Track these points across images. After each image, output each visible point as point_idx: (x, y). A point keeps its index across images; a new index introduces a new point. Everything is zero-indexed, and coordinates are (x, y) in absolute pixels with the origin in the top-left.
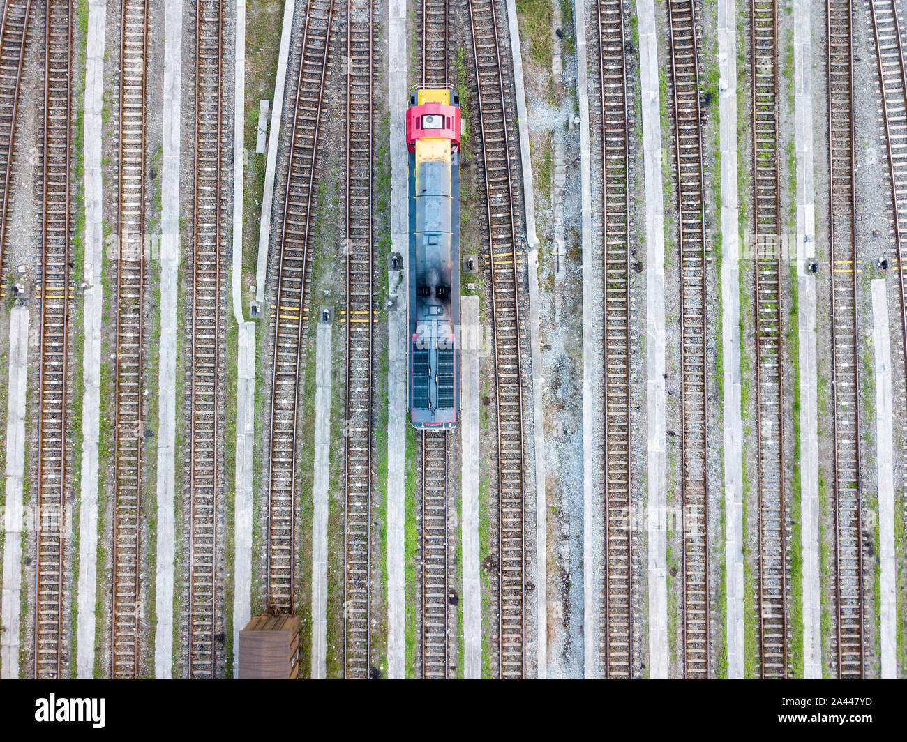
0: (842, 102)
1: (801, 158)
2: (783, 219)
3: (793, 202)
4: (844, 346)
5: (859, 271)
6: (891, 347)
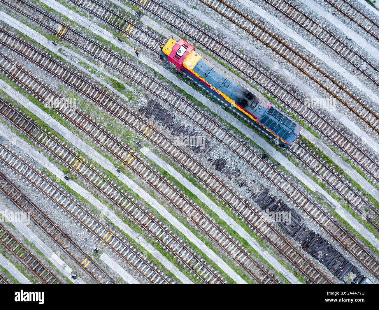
0: (29, 206)
1: (34, 241)
2: (49, 268)
3: (47, 259)
5: (93, 258)
6: (129, 273)
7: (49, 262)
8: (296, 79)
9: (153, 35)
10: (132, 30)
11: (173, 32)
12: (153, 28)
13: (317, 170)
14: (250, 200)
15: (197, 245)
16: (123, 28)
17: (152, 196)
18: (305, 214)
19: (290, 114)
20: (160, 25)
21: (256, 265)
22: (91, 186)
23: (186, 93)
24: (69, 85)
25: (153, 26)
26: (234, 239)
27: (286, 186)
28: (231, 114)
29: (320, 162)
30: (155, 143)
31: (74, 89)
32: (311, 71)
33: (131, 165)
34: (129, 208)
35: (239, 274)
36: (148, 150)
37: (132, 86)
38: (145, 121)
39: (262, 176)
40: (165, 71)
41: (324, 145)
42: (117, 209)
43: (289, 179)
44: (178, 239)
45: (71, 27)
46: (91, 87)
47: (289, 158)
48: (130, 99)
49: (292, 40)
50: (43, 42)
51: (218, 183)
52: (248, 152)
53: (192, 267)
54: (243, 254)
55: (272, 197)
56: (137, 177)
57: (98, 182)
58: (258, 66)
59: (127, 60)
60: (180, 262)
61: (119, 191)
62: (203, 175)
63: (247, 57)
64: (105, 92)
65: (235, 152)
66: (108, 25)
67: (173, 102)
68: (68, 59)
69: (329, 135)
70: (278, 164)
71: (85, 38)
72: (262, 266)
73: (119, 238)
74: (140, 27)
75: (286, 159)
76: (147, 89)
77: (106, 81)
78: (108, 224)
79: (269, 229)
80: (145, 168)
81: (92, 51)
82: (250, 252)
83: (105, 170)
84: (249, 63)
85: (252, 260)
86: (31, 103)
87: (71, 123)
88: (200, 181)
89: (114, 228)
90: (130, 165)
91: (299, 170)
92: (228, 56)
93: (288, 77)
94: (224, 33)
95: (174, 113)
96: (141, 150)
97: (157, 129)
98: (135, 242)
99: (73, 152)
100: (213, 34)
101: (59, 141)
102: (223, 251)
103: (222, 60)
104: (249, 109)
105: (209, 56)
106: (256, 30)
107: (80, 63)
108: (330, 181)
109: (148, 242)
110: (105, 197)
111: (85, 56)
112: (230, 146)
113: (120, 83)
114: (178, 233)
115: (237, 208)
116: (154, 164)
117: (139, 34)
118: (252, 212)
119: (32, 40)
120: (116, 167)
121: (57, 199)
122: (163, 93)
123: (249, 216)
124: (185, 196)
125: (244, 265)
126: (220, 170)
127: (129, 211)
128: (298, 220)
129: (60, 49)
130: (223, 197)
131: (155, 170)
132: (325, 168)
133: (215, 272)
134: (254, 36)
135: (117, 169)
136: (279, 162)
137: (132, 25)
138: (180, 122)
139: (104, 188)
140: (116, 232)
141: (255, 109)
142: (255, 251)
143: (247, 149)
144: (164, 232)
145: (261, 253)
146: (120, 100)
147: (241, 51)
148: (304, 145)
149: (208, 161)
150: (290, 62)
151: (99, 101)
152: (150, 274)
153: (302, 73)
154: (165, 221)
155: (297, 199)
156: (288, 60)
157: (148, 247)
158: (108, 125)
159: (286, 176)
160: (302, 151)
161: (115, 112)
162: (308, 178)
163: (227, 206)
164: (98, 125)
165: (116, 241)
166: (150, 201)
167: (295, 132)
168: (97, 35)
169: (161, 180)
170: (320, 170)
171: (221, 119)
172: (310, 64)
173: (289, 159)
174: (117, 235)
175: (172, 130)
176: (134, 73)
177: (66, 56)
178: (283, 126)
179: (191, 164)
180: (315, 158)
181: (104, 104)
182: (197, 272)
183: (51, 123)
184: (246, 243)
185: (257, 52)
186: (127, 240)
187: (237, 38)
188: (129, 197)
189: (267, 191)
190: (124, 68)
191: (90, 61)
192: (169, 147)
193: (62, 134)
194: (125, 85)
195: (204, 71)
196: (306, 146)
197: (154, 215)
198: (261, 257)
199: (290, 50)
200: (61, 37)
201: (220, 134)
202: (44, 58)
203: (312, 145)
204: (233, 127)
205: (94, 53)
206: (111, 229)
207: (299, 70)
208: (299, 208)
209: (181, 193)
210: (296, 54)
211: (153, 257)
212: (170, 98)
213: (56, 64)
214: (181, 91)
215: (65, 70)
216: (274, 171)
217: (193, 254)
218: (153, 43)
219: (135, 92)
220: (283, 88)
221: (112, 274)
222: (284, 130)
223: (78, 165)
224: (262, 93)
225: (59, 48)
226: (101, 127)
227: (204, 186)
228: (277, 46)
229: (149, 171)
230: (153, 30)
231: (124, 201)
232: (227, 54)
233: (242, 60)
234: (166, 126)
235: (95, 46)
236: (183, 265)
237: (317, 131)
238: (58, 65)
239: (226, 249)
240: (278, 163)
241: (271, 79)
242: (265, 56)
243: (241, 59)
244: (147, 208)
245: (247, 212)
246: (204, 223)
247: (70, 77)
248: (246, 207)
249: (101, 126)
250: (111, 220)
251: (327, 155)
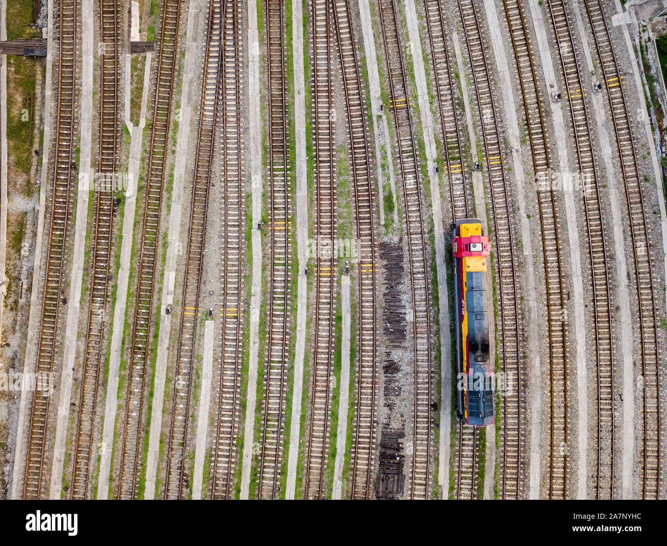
0: (200, 210)
1: (171, 243)
2: (156, 280)
3: (163, 270)
4: (186, 360)
5: (199, 315)
6: (213, 362)
7: (163, 275)
8: (539, 377)
9: (469, 197)
10: (456, 171)
11: (488, 215)
12: (475, 191)
13: (464, 470)
14: (380, 425)
15: (294, 408)
16: (451, 162)
17: (307, 323)
18: (410, 492)
19: (498, 398)
20: (483, 196)
21: (320, 482)
22: (270, 256)
23: (436, 277)
24: (351, 154)
25: (477, 189)
26: (328, 440)
27: (423, 451)
28: (452, 339)
29: (473, 466)
30: (361, 285)
31: (351, 162)
32: (558, 386)
33: (321, 279)
34: (277, 310)
35: (298, 473)
36: (349, 284)
37: (400, 218)
38: (375, 257)
39: (413, 419)
40: (441, 238)
41: (494, 457)
42: (267, 300)
43: (432, 448)
44: (285, 384)
45: (411, 109)
46: (367, 177)
47: (453, 432)
48: (385, 226)
49: (574, 341)
50: (374, 94)
51: (371, 380)
52: (427, 386)
53: (268, 420)
54: (321, 461)
55: (400, 445)
56: (313, 294)
57: (279, 259)
58: (521, 327)
59: (422, 191)
60: (263, 404)
61: (286, 287)
62: (367, 358)
63: (521, 309)
64: (373, 195)
65: (416, 373)
66: (442, 144)
67: (417, 270)
68: (376, 132)
69: (508, 454)
70: (438, 426)
71: (411, 132)
72: (323, 490)
73: (239, 325)
74: (465, 177)
75: (449, 430)
76: (409, 234)
77: (384, 187)
78: (245, 303)
79: (366, 467)
80: (329, 295)
81: (403, 149)
82: (328, 467)
83: (297, 257)
84: (516, 316)
85: (321, 474)
86: (304, 130)
87: (315, 186)
88: (359, 361)
89: (247, 312)
90: (320, 276)
91: (449, 451)
92: (507, 289)
93: (533, 367)
94: (527, 266)
95: (406, 280)
96: (343, 276)
97: (376, 276)
98: (249, 344)
99: (289, 211)
100: (518, 256)
101: (289, 189)
102: (307, 438)
103: (498, 287)
104: (472, 357)
105: (492, 270)
106: (557, 297)
107: (383, 147)
108: (462, 492)
109: (259, 356)
110: (269, 279)
111: (393, 147)
112: (418, 363)
113: (393, 203)
114: (291, 380)
115: (361, 419)
116: (339, 301)
117: (457, 182)
118: (369, 438)
119: (367, 81)
120: (308, 266)
121: (230, 231)
122: (418, 253)
123: (363, 437)
124: (333, 356)
125: (311, 471)
126: (386, 372)
127: (274, 313)
128: (397, 490)
129: (380, 117)
130: (362, 396)
131: (334, 306)
132: (471, 476)
133: (281, 448)
134: (548, 300)
135: (307, 269)
136: (441, 426)
137: (462, 168)
138: (403, 293)
139: (278, 270)
140: (243, 316)
141: (477, 363)
142: (333, 471)
143: (428, 383)
144: (281, 365)
145: (336, 478)
146: (376, 216)
147: (522, 298)
148: (478, 437)
149: (386, 353)
150: (550, 357)
151: (359, 196)
152: (228, 384)
153: (549, 377)
154: (292, 357)
155: (418, 473)
156: (551, 353)
157: (254, 360)
158: (343, 224)
159: (432, 443)
160: (470, 440)
161: (361, 221)
162: (448, 467)
163: (356, 407)
164: (335, 214)
165: (234, 323)
166: (301, 326)
167: (485, 419)
168: (423, 141)
169: (329, 320)
170: (465, 473)
171: (438, 332)
172: (565, 379)
173: (451, 432)
174: (241, 320)
175: (387, 291)
176: (414, 209)
177: (378, 127)
178: (482, 404)
179: (368, 338)
180: (473, 458)
181: (360, 204)
182: (267, 429)
183: (300, 167)
184: (333, 456)
185: (534, 315)
186: (244, 333)
187: (532, 283)
188: (288, 302)
189: (402, 435)
190: (412, 194)
191: (392, 156)
192: (367, 302)
193: (298, 187)
194: (396, 209)
195: (474, 285)
196: (479, 440)
197: (290, 342)
198: (332, 481)
199: (564, 347)
200: (394, 108)
201: (422, 344)
202: (360, 107)
203: (484, 446)
204: (439, 351)
205: (403, 152)
206: (242, 309)
207: (549, 372)
208: (410, 481)
209: (333, 351)
210: (564, 357)
211: (247, 374)
212: (418, 264)
213: (362, 124)
214: (434, 269)
215: (363, 137)
216: (428, 427)
217: (282, 411)
218: (460, 204)
219: (396, 225)
220: (518, 370)
221: (199, 345)
222: (478, 408)
223: (280, 226)
224: (496, 353)
225: (380, 114)
226: (335, 220)
227: (357, 369)
228: (556, 331)
229: (329, 301)
230: (473, 193)
231: (281, 300)
232: (508, 286)
233: (514, 307)
234: (387, 282)
235: (411, 148)
236: (262, 409)
237: (503, 439)
238: (363, 126)
239: (312, 441)
240: (439, 424)
241: (517, 351)
242: (537, 327)
243: (515, 305)
244: (291, 329)
245: (365, 432)
246: (320, 397)
247: (360, 148)
248: (370, 427)
249: (336, 218)
250: (252, 302)
251: (486, 468)
